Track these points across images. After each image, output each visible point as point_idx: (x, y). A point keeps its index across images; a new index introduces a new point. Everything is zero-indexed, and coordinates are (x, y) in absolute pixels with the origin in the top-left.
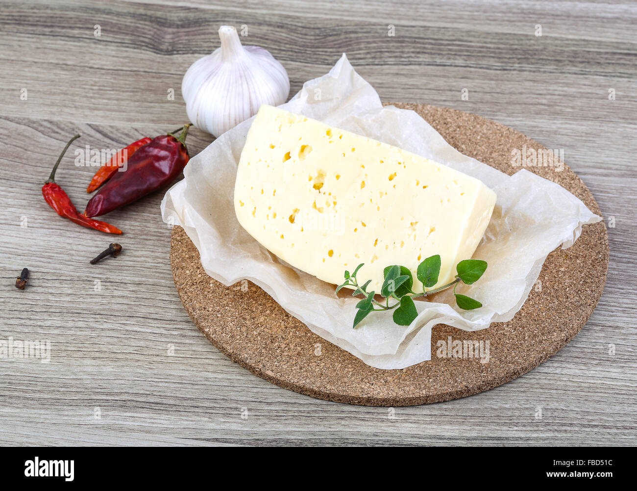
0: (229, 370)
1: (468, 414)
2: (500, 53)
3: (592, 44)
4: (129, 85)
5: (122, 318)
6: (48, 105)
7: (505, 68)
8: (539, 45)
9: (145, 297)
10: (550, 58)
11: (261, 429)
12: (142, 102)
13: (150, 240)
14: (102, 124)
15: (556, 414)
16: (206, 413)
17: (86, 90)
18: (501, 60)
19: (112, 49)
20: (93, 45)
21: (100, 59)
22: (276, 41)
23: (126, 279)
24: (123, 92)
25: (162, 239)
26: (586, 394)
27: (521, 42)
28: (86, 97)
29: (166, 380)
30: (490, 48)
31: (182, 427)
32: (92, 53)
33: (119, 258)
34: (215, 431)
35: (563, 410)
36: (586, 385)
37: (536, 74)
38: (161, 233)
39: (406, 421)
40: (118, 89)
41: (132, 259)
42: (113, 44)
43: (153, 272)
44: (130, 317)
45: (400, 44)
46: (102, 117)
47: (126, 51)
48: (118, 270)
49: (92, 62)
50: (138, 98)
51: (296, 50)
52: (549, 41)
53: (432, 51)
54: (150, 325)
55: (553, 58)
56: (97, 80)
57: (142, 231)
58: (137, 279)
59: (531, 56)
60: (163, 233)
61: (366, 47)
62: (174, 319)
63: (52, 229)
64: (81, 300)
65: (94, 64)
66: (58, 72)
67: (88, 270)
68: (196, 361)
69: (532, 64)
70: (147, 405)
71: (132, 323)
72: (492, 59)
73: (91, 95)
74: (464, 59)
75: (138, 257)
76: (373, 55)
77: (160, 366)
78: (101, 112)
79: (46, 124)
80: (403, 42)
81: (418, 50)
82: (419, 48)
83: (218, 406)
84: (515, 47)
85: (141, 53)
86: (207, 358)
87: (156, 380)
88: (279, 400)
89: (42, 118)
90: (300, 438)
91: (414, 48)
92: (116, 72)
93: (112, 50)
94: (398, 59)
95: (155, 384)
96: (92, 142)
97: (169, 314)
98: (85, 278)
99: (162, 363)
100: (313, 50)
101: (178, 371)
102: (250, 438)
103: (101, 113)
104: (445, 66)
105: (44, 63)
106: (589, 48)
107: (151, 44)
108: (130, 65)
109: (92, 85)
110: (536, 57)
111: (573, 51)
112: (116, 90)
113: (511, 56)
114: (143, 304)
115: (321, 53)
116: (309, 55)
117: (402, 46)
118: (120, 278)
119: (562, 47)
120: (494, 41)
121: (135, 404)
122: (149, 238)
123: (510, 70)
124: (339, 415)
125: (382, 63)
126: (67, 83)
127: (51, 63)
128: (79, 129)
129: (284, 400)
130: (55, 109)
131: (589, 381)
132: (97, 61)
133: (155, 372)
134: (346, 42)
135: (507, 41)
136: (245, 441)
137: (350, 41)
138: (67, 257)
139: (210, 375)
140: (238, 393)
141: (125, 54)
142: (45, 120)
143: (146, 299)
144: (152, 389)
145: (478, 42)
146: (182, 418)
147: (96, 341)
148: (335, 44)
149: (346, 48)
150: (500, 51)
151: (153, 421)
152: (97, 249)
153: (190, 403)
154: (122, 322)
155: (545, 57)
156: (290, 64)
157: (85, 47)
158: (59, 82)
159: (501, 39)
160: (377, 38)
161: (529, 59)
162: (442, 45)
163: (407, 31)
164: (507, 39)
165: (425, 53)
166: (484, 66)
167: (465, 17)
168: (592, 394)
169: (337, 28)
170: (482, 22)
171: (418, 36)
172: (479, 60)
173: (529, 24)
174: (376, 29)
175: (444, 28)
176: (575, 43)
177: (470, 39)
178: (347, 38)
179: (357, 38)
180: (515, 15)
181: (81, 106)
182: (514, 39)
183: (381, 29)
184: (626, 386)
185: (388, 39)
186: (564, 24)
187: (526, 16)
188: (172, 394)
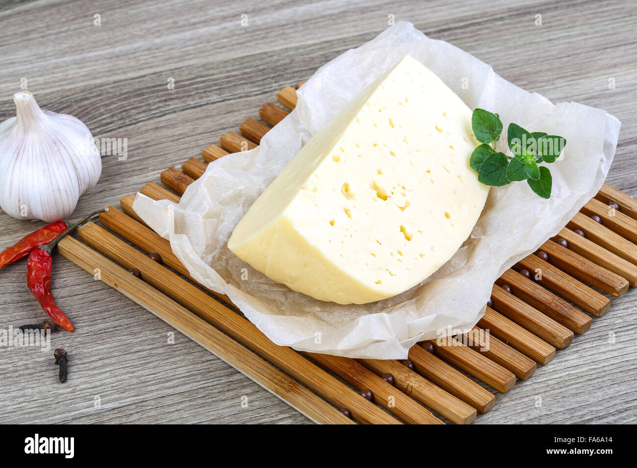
2: (250, 77)
3: (336, 44)
7: (264, 91)
8: (283, 59)
10: (303, 69)
18: (256, 84)
26: (560, 391)
27: (264, 61)
30: (236, 76)
35: (547, 415)
36: (554, 382)
45: (141, 98)
52: (291, 53)
53: (179, 95)
55: (306, 68)
59: (283, 71)
61: (106, 110)
69: (289, 79)
72: (246, 86)
74: (216, 94)
76: (120, 116)
80: (142, 94)
81: (164, 98)
82: (163, 96)
84: (261, 67)
91: (158, 97)
94: (148, 113)
104: (201, 106)
106: (335, 48)
110: (289, 71)
113: (263, 78)
117: (144, 99)
119: (308, 54)
120: (236, 67)
123: (271, 91)
125: (134, 121)
131: (554, 377)
135: (250, 64)
137: (87, 109)
145: (221, 73)
149: (87, 117)
150: (249, 75)
155: (298, 69)
159: (242, 64)
160: (113, 98)
161: (282, 75)
162: (185, 86)
163: (140, 82)
164: (248, 62)
165: (173, 99)
166: (242, 95)
167: (191, 52)
168: (565, 389)
169: (64, 100)
170: (212, 52)
171: (153, 84)
172: (233, 90)
173: (261, 41)
174: (106, 89)
175: (176, 69)
176: (319, 47)
177: (210, 72)
178: (81, 107)
179: (92, 104)
180: (241, 37)
182: (255, 60)
183: (111, 88)
184: (593, 369)
185: (125, 96)
186: (296, 32)
187: (253, 34)
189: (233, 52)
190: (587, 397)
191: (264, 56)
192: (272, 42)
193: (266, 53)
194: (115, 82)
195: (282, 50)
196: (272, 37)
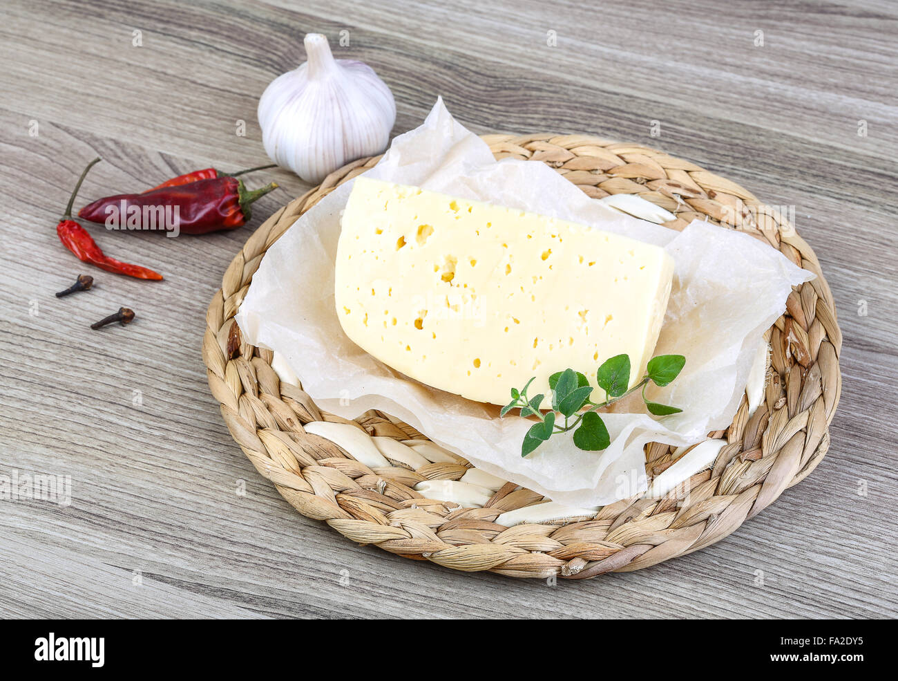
0: (202, 491)
1: (472, 605)
2: (714, 146)
3: (839, 154)
4: (231, 111)
5: (102, 403)
6: (123, 121)
7: (712, 167)
8: (769, 144)
9: (139, 381)
10: (776, 164)
11: (211, 573)
13: (175, 311)
14: (177, 156)
16: (153, 539)
17: (176, 110)
18: (712, 156)
19: (228, 63)
20: (207, 54)
21: (209, 73)
22: (434, 85)
23: (125, 355)
24: (220, 119)
25: (190, 312)
27: (746, 137)
28: (173, 118)
29: (121, 490)
30: (703, 138)
31: (117, 550)
32: (202, 64)
33: (128, 327)
34: (154, 563)
36: (639, 597)
37: (749, 181)
38: (191, 305)
39: (391, 598)
40: (216, 114)
41: (144, 331)
42: (233, 57)
43: (161, 353)
44: (112, 403)
45: (589, 114)
46: (180, 147)
47: (245, 68)
48: (122, 342)
49: (199, 75)
51: (455, 101)
52: (784, 141)
53: (627, 130)
54: (131, 417)
55: (779, 164)
56: (195, 99)
57: (169, 298)
58: (138, 358)
59: (753, 156)
60: (194, 306)
61: (544, 111)
62: (162, 415)
63: (64, 276)
64: (62, 371)
65: (200, 78)
66: (151, 80)
67: (86, 335)
68: (167, 473)
69: (750, 167)
70: (86, 516)
71: (111, 411)
72: (700, 153)
73: (179, 117)
75: (151, 330)
76: (549, 123)
77: (122, 471)
79: (112, 146)
80: (594, 112)
81: (609, 126)
82: (613, 123)
83: (171, 534)
84: (738, 141)
85: (262, 73)
86: (181, 472)
87: (110, 487)
88: (247, 541)
89: (109, 136)
90: (253, 593)
91: (606, 122)
92: (222, 92)
93: (228, 64)
95: (106, 491)
96: (156, 177)
97: (160, 409)
98: (78, 345)
99: (126, 467)
100: (477, 103)
101: (140, 481)
102: (193, 581)
103: (181, 141)
105: (139, 67)
106: (834, 158)
107: (279, 64)
108: (242, 86)
109: (186, 105)
110: (758, 159)
111: (811, 159)
112: (213, 116)
113: (726, 153)
114: (133, 390)
115: (485, 110)
116: (467, 110)
117: (590, 117)
118: (119, 352)
119: (798, 151)
120: (713, 129)
121: (72, 511)
122: (174, 308)
124: (312, 574)
126: (157, 96)
127: (148, 69)
128: (147, 158)
129: (253, 542)
130: (128, 128)
131: (645, 593)
132: (204, 76)
133: (113, 477)
134: (522, 100)
135: (729, 132)
136: (185, 584)
137: (527, 100)
138: (66, 315)
139: (177, 494)
140: (200, 522)
141: (241, 72)
142: (112, 140)
143: (140, 384)
144: (101, 497)
145: (691, 128)
146: (122, 540)
147: (59, 425)
148: (507, 101)
149: (519, 109)
150: (715, 143)
151: (85, 537)
152: (105, 311)
153: (139, 523)
154: (98, 408)
155: (770, 162)
157: (196, 54)
158: (148, 94)
159: (724, 129)
160: (564, 101)
161: (747, 160)
163: (607, 98)
164: (731, 130)
167: (689, 92)
169: (518, 80)
170: (708, 102)
171: (616, 107)
172: (683, 151)
173: (768, 114)
174: (568, 90)
175: (655, 102)
176: (818, 148)
177: (684, 122)
178: (526, 95)
179: (538, 98)
180: (755, 100)
181: (161, 129)
182: (740, 131)
183: (574, 90)
184: (690, 608)
185: (578, 105)
186: (814, 122)
187: (769, 103)
188: (122, 510)
189: (728, 112)
191: (752, 131)
192: (778, 120)
193: (758, 129)
194: (584, 87)
195: (777, 133)
196: (784, 116)
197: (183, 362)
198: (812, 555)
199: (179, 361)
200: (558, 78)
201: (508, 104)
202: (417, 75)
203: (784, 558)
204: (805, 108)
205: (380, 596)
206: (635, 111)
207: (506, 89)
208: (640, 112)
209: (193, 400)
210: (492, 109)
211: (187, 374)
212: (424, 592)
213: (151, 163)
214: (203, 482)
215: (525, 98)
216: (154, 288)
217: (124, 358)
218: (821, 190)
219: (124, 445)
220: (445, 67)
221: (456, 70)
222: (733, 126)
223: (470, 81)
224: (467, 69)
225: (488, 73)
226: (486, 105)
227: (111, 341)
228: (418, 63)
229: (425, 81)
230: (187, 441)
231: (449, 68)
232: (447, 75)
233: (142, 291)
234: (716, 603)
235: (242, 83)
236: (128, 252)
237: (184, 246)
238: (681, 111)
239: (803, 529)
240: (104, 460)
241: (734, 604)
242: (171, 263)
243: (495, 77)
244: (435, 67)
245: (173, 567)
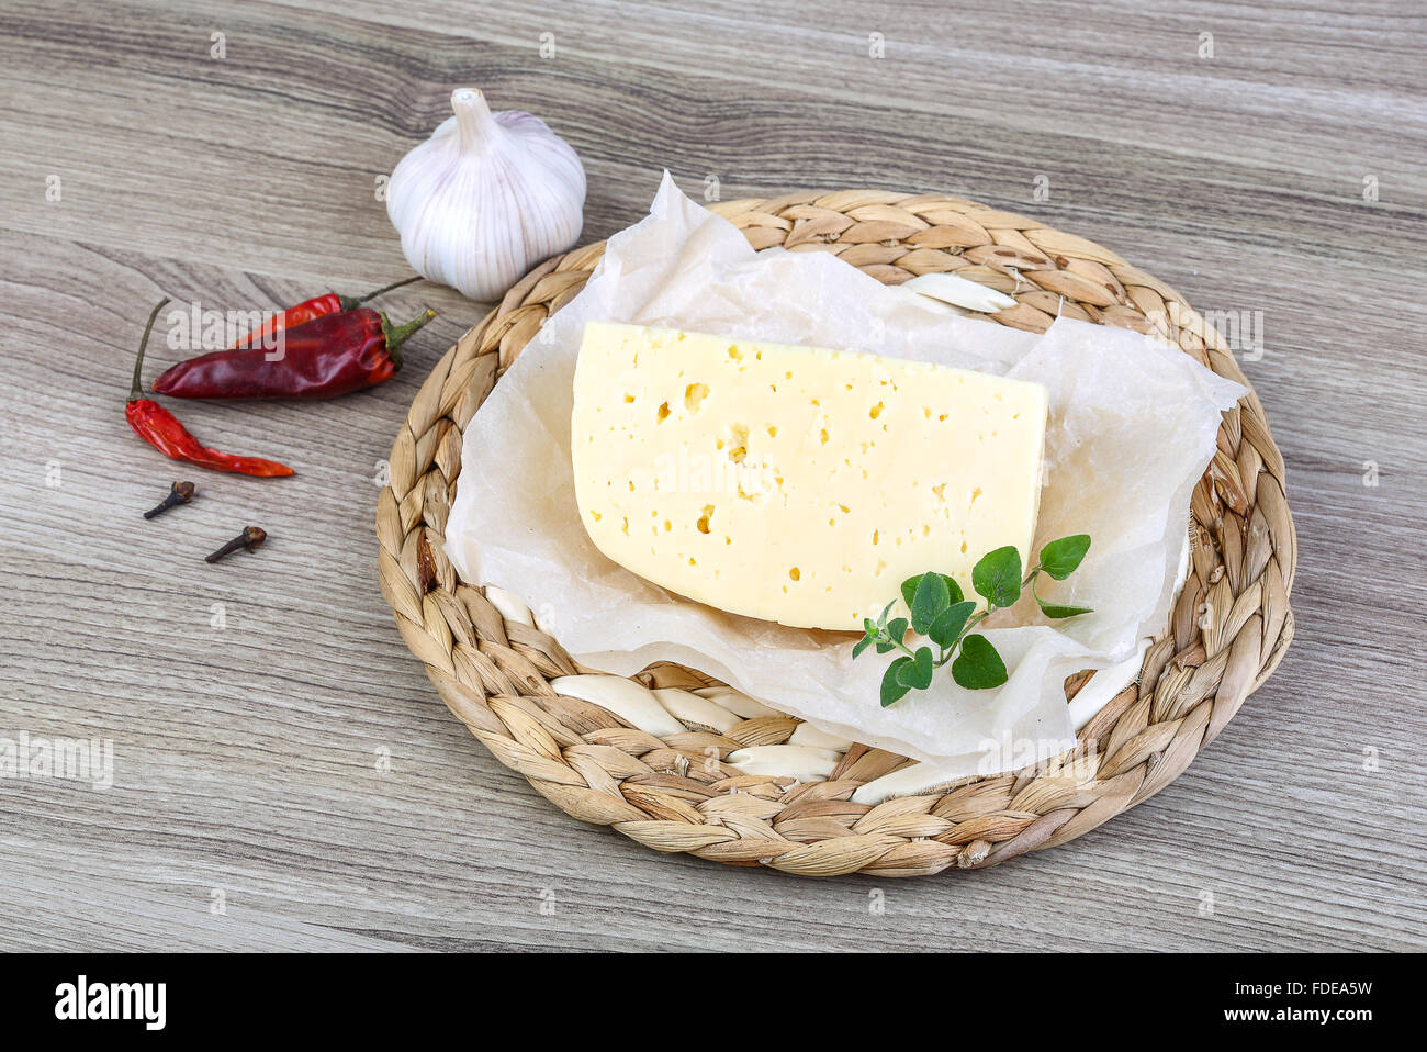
0: (420, 795)
3: (1219, 170)
4: (335, 196)
5: (245, 677)
6: (181, 228)
8: (1117, 166)
9: (293, 636)
10: (1133, 195)
11: (459, 919)
12: (354, 234)
13: (321, 521)
14: (272, 276)
15: (998, 936)
16: (365, 877)
17: (255, 203)
19: (315, 120)
20: (282, 109)
21: (290, 139)
22: (622, 124)
23: (264, 598)
24: (322, 210)
25: (345, 521)
26: (1063, 901)
27: (1084, 157)
28: (253, 216)
29: (304, 807)
30: (1023, 165)
31: (319, 901)
32: (277, 125)
33: (260, 553)
34: (374, 914)
35: (1013, 928)
36: (1065, 882)
37: (1101, 226)
38: (343, 509)
39: (721, 925)
40: (314, 203)
41: (284, 557)
42: (320, 108)
43: (315, 588)
44: (261, 674)
45: (853, 146)
47: (342, 125)
48: (255, 578)
49: (276, 143)
50: (348, 225)
51: (658, 146)
52: (1138, 158)
53: (912, 164)
54: (294, 693)
55: (1138, 195)
56: (279, 181)
57: (309, 502)
58: (284, 599)
59: (1099, 186)
60: (347, 509)
61: (788, 147)
62: (338, 685)
63: (149, 485)
64: (179, 633)
65: (278, 148)
66: (209, 159)
67: (200, 573)
68: (363, 774)
69: (1098, 204)
70: (262, 854)
71: (263, 687)
73: (262, 213)
75: (294, 554)
76: (799, 165)
77: (298, 777)
78: (274, 249)
79: (170, 267)
80: (860, 141)
81: (886, 160)
82: (889, 156)
83: (389, 866)
84: (1073, 166)
85: (368, 131)
87: (286, 805)
88: (501, 864)
89: (166, 255)
90: (524, 942)
91: (880, 155)
92: (316, 168)
93: (317, 122)
94: (844, 178)
95: (283, 813)
97: (332, 675)
98: (193, 591)
99: (303, 771)
100: (689, 146)
101: (328, 791)
102: (436, 934)
103: (273, 252)
105: (187, 139)
106: (1213, 177)
107: (389, 114)
108: (345, 154)
109: (268, 193)
110: (1107, 190)
111: (1182, 182)
112: (311, 207)
114: (288, 650)
115: (702, 154)
116: (678, 158)
117: (857, 150)
118: (255, 594)
119: (1161, 171)
120: (1035, 150)
121: (240, 849)
122: (320, 517)
123: (1053, 215)
124: (602, 903)
125: (814, 183)
126: (222, 184)
127: (201, 141)
128: (230, 283)
129: (509, 865)
130: (191, 239)
131: (1073, 875)
132: (285, 144)
133: (288, 789)
134: (755, 133)
135: (1059, 153)
136: (425, 940)
137: (762, 132)
138: (165, 545)
139: (385, 804)
140: (428, 843)
141: (338, 132)
142: (171, 260)
143: (293, 640)
144: (277, 822)
145: (1004, 151)
146: (323, 885)
147: (192, 717)
148: (731, 138)
149: (752, 147)
151: (268, 885)
152: (222, 533)
153: (339, 856)
154: (243, 684)
155: (1125, 192)
156: (640, 174)
157: (266, 111)
158: (209, 182)
159: (1049, 148)
160: (814, 129)
161: (1092, 193)
162: (934, 152)
163: (874, 117)
164: (1060, 148)
165: (899, 167)
166: (1005, 203)
167: (989, 94)
168: (1073, 901)
169: (742, 102)
170: (1019, 108)
171: (891, 130)
172: (999, 189)
173: (1108, 118)
174: (816, 109)
175: (944, 116)
176: (1188, 164)
177: (990, 143)
178: (757, 125)
179: (776, 127)
180: (1085, 97)
181: (241, 236)
182: (1072, 149)
183: (825, 110)
184: (1140, 891)
185: (834, 133)
186: (1176, 123)
187: (1106, 100)
188: (311, 837)
189: (1051, 121)
190: (1094, 929)
192: (1125, 126)
193: (1098, 143)
194: (837, 103)
195: (1126, 147)
196: (1131, 118)
197: (349, 599)
198: (1294, 791)
199: (344, 598)
200: (798, 92)
201: (735, 141)
202: (594, 109)
203: (1255, 799)
204: (1159, 102)
205: (704, 925)
206: (917, 133)
207: (726, 118)
208: (925, 135)
209: (377, 656)
210: (712, 152)
211: (359, 616)
212: (766, 913)
213: (238, 292)
214: (419, 781)
215: (758, 129)
216: (284, 488)
217: (264, 603)
218: (1205, 229)
219: (292, 738)
220: (633, 92)
221: (648, 96)
222: (1062, 142)
223: (672, 111)
224: (665, 92)
225: (696, 95)
226: (703, 147)
227: (240, 578)
228: (592, 90)
229: (607, 118)
230: (381, 721)
231: (639, 93)
232: (637, 105)
233: (267, 495)
234: (1174, 878)
235: (342, 149)
236: (234, 437)
237: (313, 418)
238: (984, 127)
239: (1275, 753)
240: (269, 765)
241: (1199, 876)
242: (301, 446)
243: (708, 101)
244: (618, 95)
245: (403, 916)
